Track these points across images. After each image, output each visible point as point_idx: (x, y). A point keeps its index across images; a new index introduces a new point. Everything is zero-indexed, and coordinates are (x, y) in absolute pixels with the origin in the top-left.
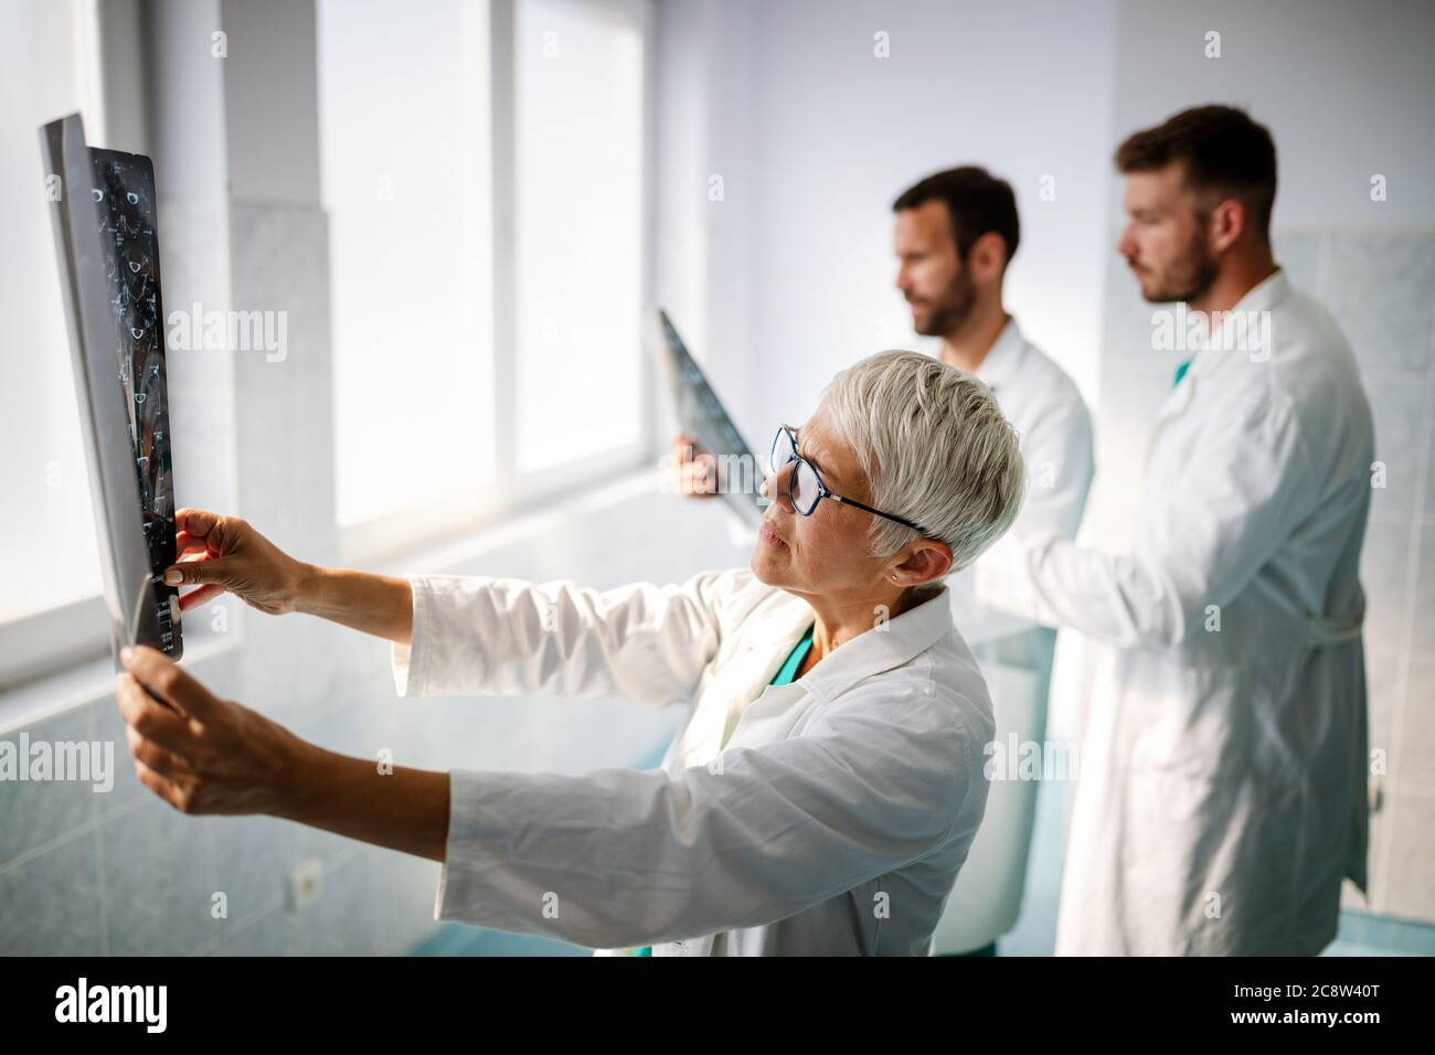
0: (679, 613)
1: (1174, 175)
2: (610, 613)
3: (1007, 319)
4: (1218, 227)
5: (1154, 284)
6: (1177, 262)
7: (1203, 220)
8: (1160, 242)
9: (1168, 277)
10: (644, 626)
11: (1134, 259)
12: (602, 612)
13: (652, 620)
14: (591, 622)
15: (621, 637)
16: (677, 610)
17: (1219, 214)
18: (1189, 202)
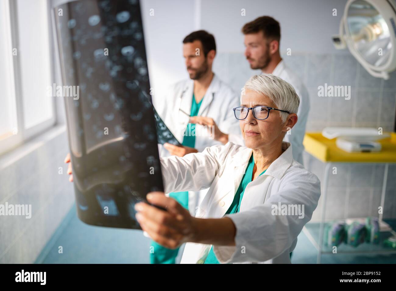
0: (208, 160)
1: (261, 34)
2: (191, 163)
3: (213, 75)
4: (271, 48)
5: (255, 64)
6: (262, 58)
7: (268, 46)
8: (256, 52)
9: (259, 62)
10: (201, 166)
11: (249, 57)
12: (189, 163)
13: (202, 163)
14: (188, 167)
15: (195, 170)
16: (207, 159)
17: (272, 44)
18: (264, 41)
